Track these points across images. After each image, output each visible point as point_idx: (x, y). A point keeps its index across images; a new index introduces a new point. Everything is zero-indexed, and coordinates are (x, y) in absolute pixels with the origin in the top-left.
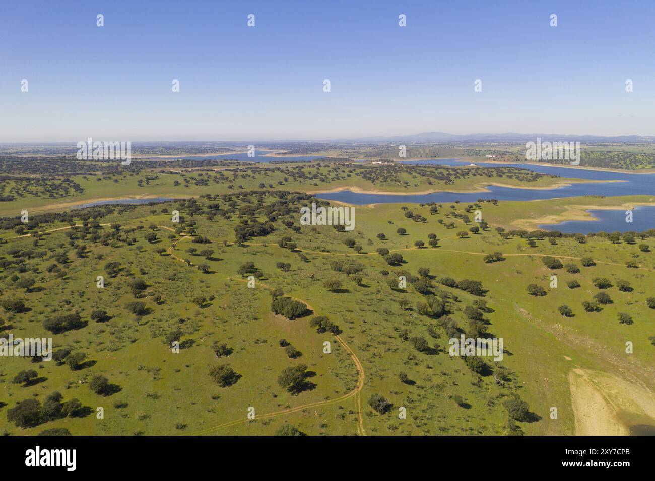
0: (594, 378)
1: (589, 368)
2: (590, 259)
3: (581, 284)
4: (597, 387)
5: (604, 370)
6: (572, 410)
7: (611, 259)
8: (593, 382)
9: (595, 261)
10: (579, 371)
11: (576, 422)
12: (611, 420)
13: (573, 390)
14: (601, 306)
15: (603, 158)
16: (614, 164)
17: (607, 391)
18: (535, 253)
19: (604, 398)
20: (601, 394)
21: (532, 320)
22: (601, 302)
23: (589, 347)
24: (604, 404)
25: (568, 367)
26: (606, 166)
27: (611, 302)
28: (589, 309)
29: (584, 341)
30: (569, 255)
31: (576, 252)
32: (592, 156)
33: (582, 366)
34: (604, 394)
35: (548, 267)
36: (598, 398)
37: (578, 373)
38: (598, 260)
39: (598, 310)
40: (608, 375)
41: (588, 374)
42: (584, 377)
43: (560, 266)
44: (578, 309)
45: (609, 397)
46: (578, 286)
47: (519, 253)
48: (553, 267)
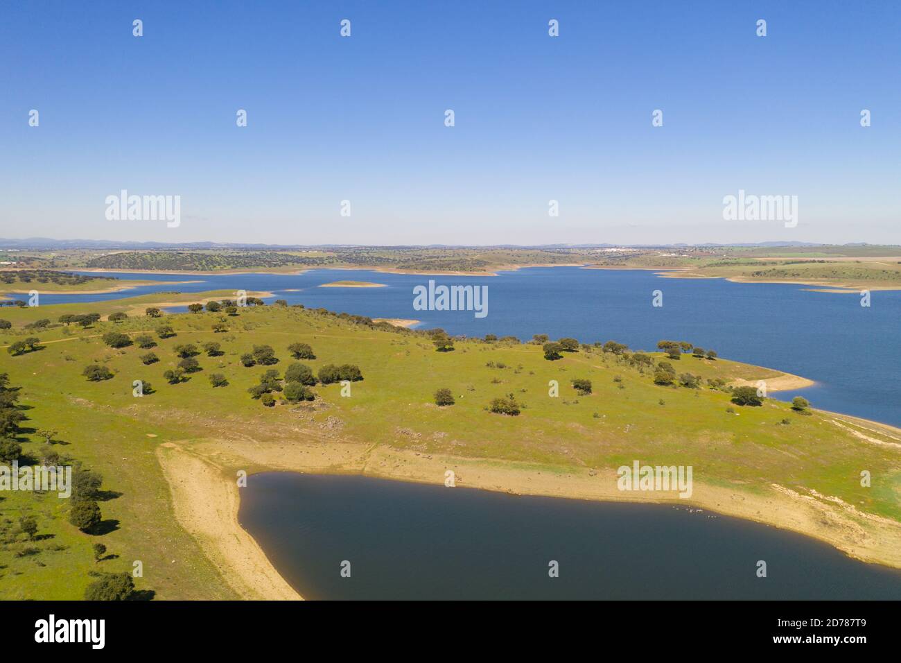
0: (189, 447)
1: (183, 439)
2: (168, 329)
3: (160, 358)
4: (195, 454)
5: (201, 436)
6: (164, 480)
7: (195, 327)
8: (189, 450)
9: (175, 332)
10: (168, 445)
11: (172, 490)
12: (216, 479)
13: (163, 463)
14: (186, 375)
15: (173, 258)
16: (187, 265)
17: (206, 455)
18: (91, 334)
19: (204, 462)
20: (200, 459)
21: (95, 408)
22: (188, 371)
23: (178, 418)
24: (205, 467)
25: (154, 443)
26: (178, 268)
27: (201, 369)
28: (174, 380)
29: (171, 414)
30: (139, 330)
31: (149, 326)
32: (159, 258)
33: (172, 440)
34: (203, 458)
35: (113, 346)
36: (197, 464)
37: (168, 447)
38: (178, 330)
39: (184, 380)
40: (206, 439)
41: (181, 444)
42: (176, 449)
43: (130, 343)
44: (160, 383)
45: (211, 459)
46: (156, 360)
47: (66, 338)
48: (120, 345)
